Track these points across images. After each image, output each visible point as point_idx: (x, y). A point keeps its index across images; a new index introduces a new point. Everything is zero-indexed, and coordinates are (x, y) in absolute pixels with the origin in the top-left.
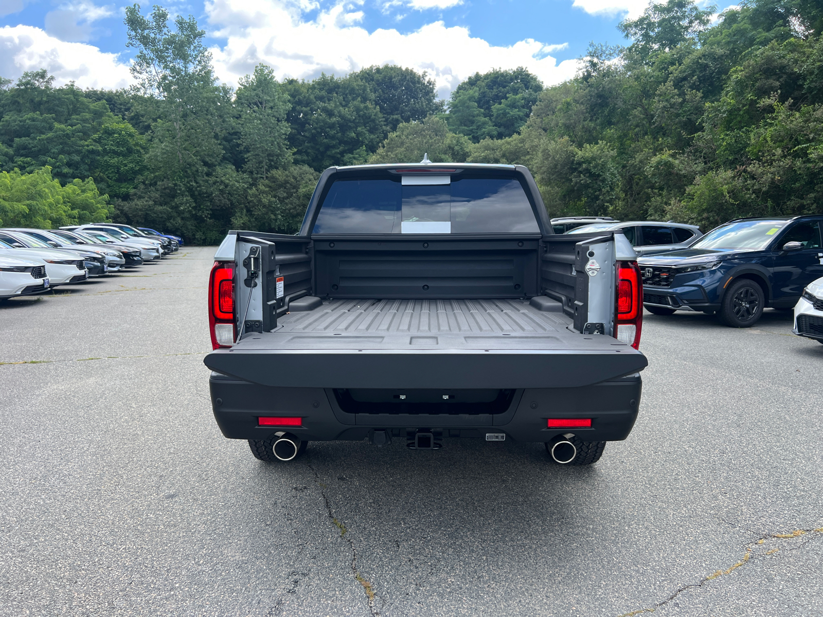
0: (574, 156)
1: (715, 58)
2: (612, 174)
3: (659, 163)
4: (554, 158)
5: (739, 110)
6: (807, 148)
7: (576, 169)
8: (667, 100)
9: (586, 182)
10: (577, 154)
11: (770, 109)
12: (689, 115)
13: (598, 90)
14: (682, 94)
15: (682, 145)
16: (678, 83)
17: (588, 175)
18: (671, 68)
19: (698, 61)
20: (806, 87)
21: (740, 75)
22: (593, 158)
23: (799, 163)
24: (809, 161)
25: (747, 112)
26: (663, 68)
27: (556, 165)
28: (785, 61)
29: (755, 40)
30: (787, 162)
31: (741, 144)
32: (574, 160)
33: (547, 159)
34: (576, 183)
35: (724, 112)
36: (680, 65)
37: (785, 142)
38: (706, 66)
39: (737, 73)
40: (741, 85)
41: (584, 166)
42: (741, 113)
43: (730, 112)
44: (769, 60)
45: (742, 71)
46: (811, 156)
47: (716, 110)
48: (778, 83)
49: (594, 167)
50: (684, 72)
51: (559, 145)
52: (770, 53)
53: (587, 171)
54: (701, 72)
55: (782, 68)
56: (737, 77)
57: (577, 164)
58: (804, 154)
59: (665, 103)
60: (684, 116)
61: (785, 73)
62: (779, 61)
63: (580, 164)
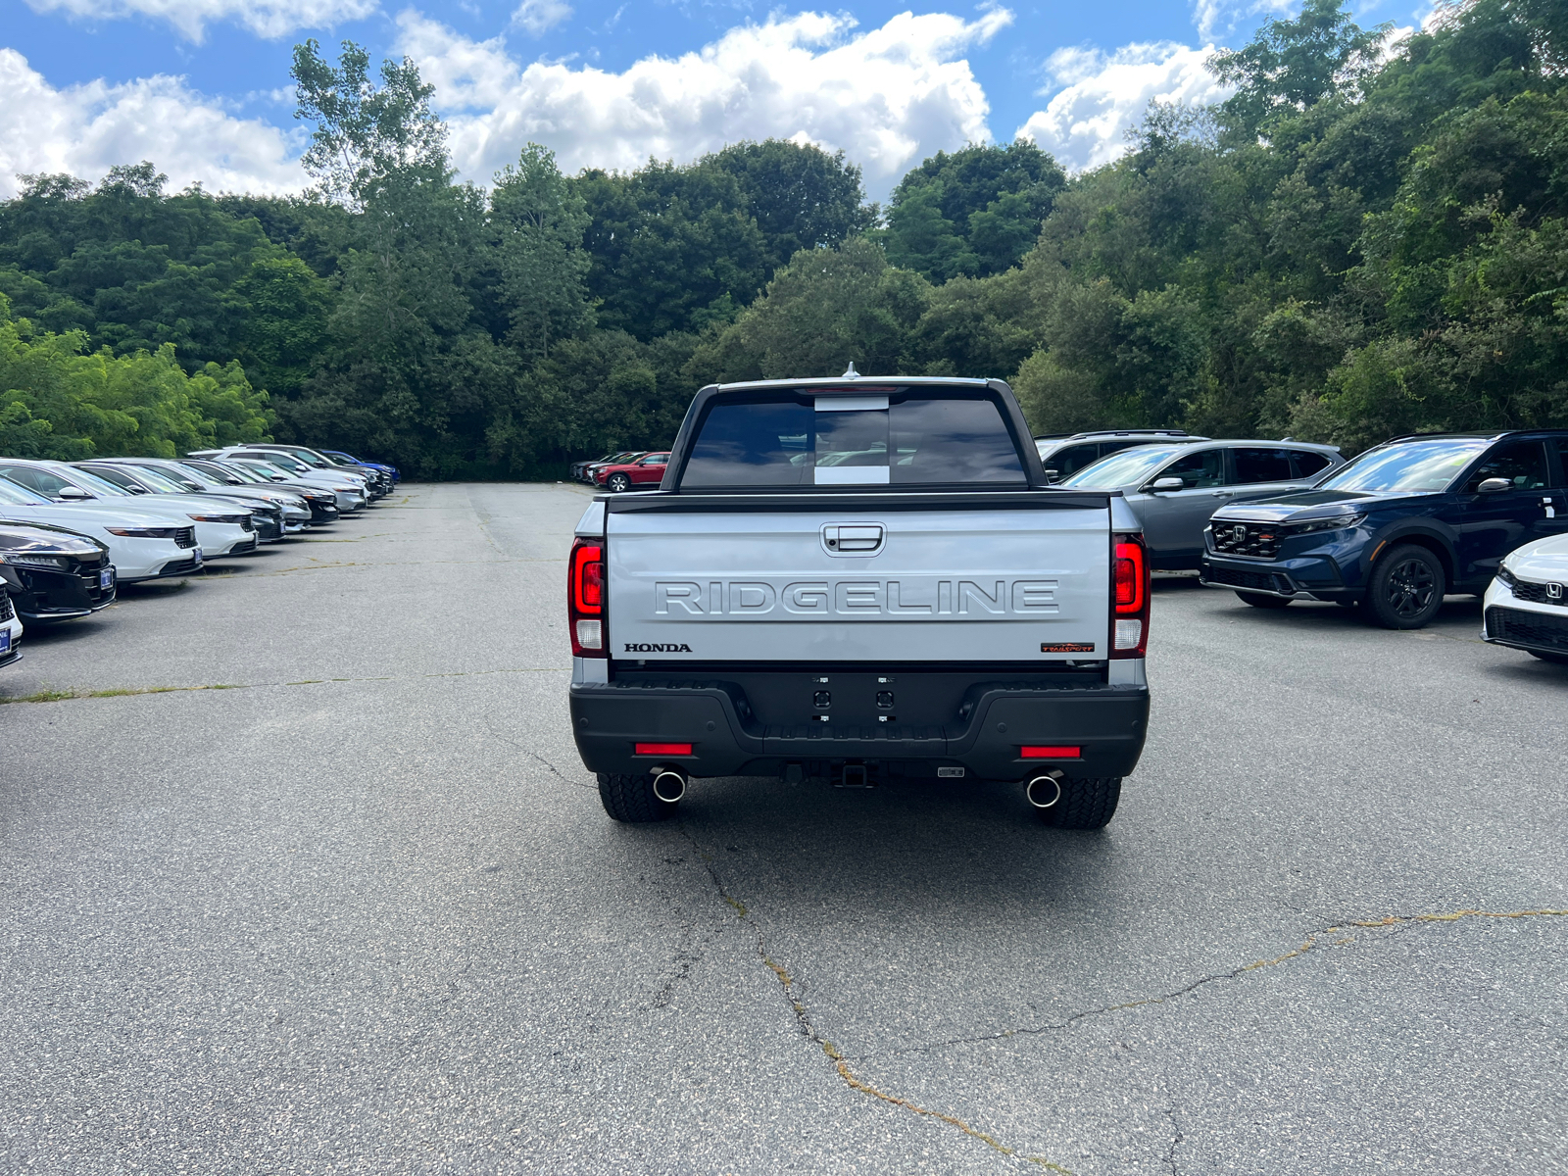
0: (1120, 313)
1: (1384, 127)
2: (1193, 346)
3: (1278, 324)
4: (1082, 317)
5: (1428, 225)
6: (1550, 299)
7: (1123, 338)
8: (1294, 207)
9: (1143, 360)
10: (1125, 309)
11: (1484, 225)
12: (1337, 234)
13: (1164, 190)
14: (1323, 195)
15: (1322, 291)
16: (1316, 176)
17: (1146, 347)
18: (1302, 147)
19: (1352, 134)
20: (1552, 182)
21: (1428, 162)
22: (1157, 317)
23: (1537, 325)
24: (1556, 320)
25: (1442, 229)
26: (1287, 146)
27: (1086, 331)
28: (1512, 135)
29: (1459, 93)
30: (1517, 321)
31: (1431, 288)
32: (1119, 321)
33: (1070, 318)
34: (1125, 363)
35: (1400, 229)
36: (1319, 140)
37: (1512, 285)
38: (1366, 144)
39: (1425, 157)
40: (1433, 181)
41: (1139, 331)
42: (1432, 230)
43: (1411, 230)
44: (1483, 132)
45: (1433, 153)
46: (1558, 312)
47: (1386, 226)
48: (1499, 177)
49: (1158, 334)
50: (1327, 153)
51: (1092, 291)
52: (1484, 120)
53: (1145, 340)
54: (1358, 152)
55: (1508, 147)
56: (1424, 165)
57: (1125, 327)
58: (1545, 308)
59: (1290, 213)
60: (1326, 236)
61: (1513, 157)
62: (1502, 135)
63: (1131, 327)
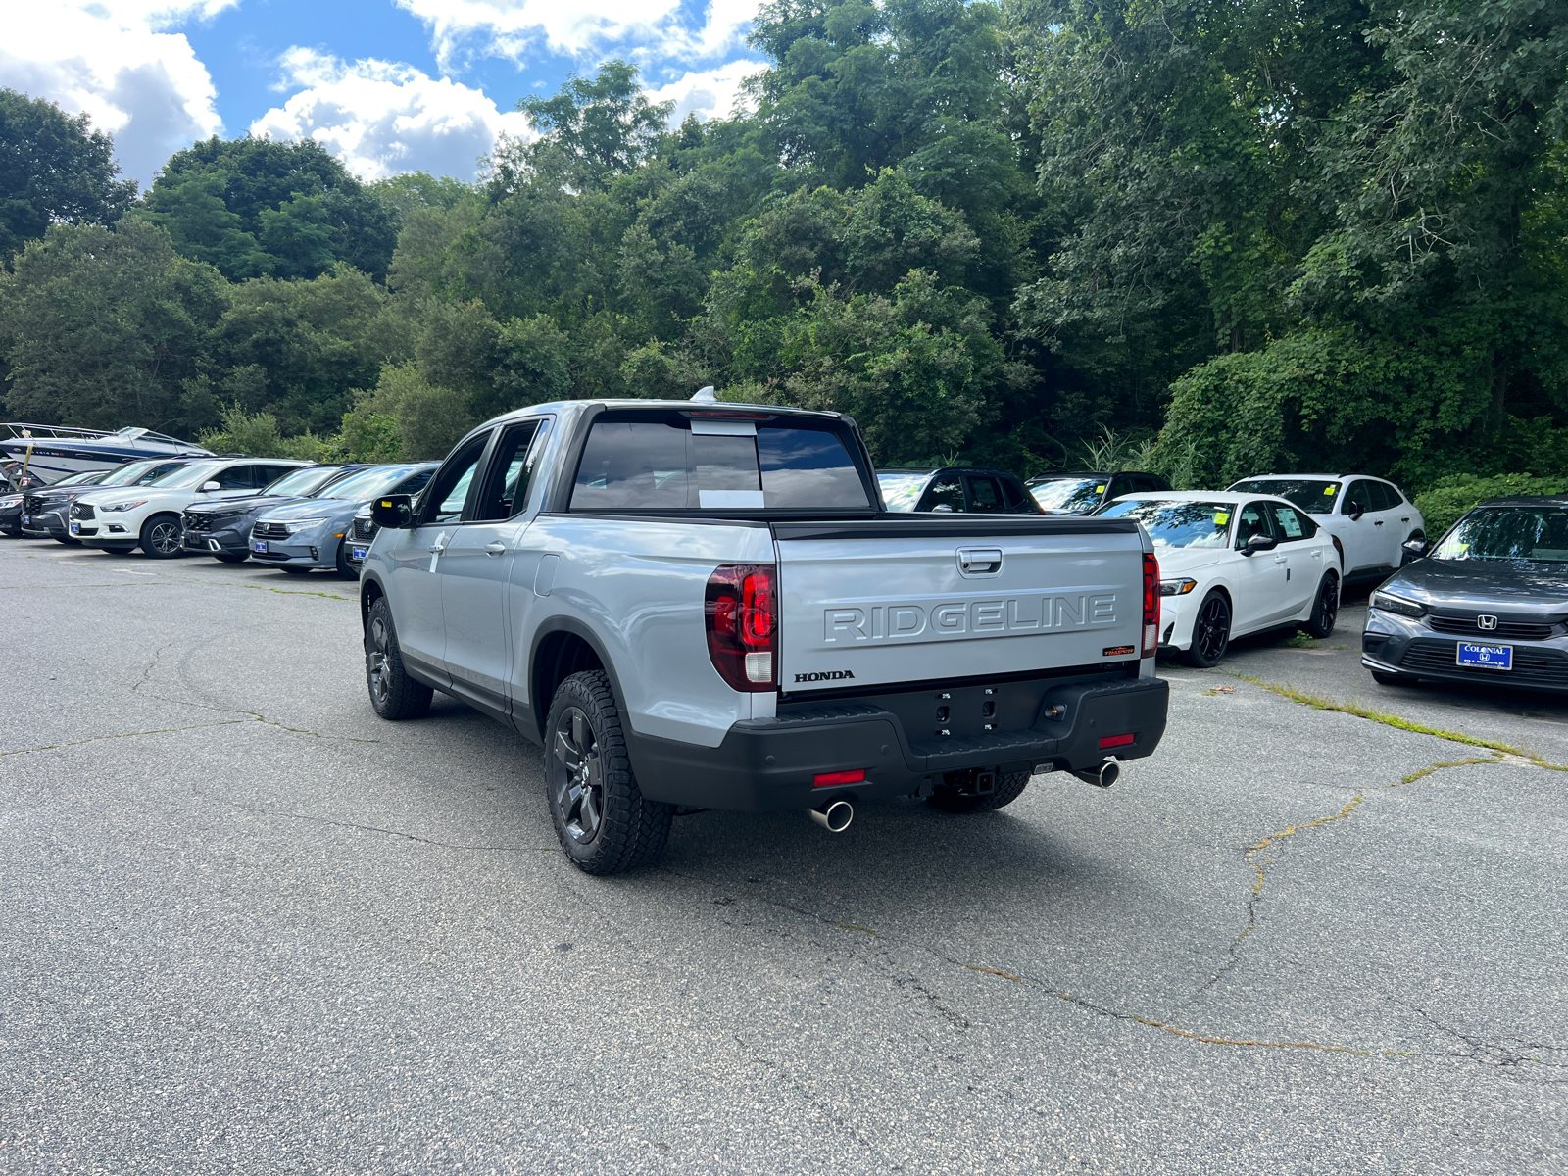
0: (496, 337)
1: (707, 196)
2: (561, 374)
3: (645, 361)
4: (457, 337)
5: (761, 288)
6: (866, 359)
7: (498, 361)
8: (640, 256)
9: (520, 384)
10: (500, 333)
11: (807, 295)
12: (676, 284)
13: (523, 221)
14: (663, 247)
15: (670, 333)
16: (656, 226)
17: (521, 372)
18: (641, 202)
19: (682, 197)
20: (849, 263)
21: (761, 233)
22: (531, 344)
23: (854, 379)
24: (868, 379)
25: (771, 292)
26: (626, 199)
27: (459, 351)
28: (819, 220)
29: (771, 180)
30: (839, 377)
31: (768, 342)
32: (495, 344)
33: (444, 337)
34: (502, 385)
35: (741, 289)
36: (654, 198)
37: (831, 346)
38: (693, 209)
39: (754, 230)
40: (762, 251)
41: (515, 356)
42: (764, 293)
43: (750, 290)
44: (801, 215)
45: (760, 227)
46: (870, 371)
47: (729, 284)
48: (813, 255)
49: (533, 360)
50: (662, 211)
51: (466, 314)
52: (796, 205)
53: (520, 365)
54: (688, 215)
55: (818, 230)
56: (755, 236)
57: (501, 351)
58: (858, 367)
59: (638, 260)
60: (668, 285)
61: (823, 240)
62: (813, 220)
63: (507, 351)
